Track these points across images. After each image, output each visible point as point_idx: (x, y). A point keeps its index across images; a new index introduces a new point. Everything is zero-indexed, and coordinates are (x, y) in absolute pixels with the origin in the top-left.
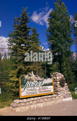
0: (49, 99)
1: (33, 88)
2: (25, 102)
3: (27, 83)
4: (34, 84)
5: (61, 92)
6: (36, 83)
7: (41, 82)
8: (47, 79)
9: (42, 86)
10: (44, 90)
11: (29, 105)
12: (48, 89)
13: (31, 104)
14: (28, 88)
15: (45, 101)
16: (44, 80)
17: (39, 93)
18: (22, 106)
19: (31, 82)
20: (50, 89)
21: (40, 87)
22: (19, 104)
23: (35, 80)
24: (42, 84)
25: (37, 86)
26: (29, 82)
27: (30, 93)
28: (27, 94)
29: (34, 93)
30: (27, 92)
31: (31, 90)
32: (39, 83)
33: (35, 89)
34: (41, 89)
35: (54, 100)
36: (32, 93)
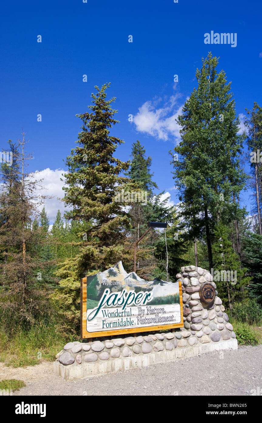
0: (168, 343)
1: (120, 310)
2: (96, 350)
3: (105, 293)
4: (126, 298)
5: (205, 322)
6: (132, 297)
7: (144, 294)
8: (162, 285)
9: (148, 304)
10: (153, 316)
11: (108, 359)
12: (165, 312)
13: (114, 357)
14: (106, 310)
15: (156, 348)
16: (155, 287)
17: (140, 325)
18: (89, 361)
19: (116, 293)
20: (171, 315)
21: (143, 308)
22: (79, 355)
23: (129, 286)
24: (149, 298)
25: (134, 305)
26: (109, 292)
27: (112, 323)
28: (105, 326)
29: (123, 324)
30: (103, 321)
31: (116, 315)
32: (141, 295)
33: (129, 312)
34: (146, 312)
35: (183, 346)
36: (118, 323)
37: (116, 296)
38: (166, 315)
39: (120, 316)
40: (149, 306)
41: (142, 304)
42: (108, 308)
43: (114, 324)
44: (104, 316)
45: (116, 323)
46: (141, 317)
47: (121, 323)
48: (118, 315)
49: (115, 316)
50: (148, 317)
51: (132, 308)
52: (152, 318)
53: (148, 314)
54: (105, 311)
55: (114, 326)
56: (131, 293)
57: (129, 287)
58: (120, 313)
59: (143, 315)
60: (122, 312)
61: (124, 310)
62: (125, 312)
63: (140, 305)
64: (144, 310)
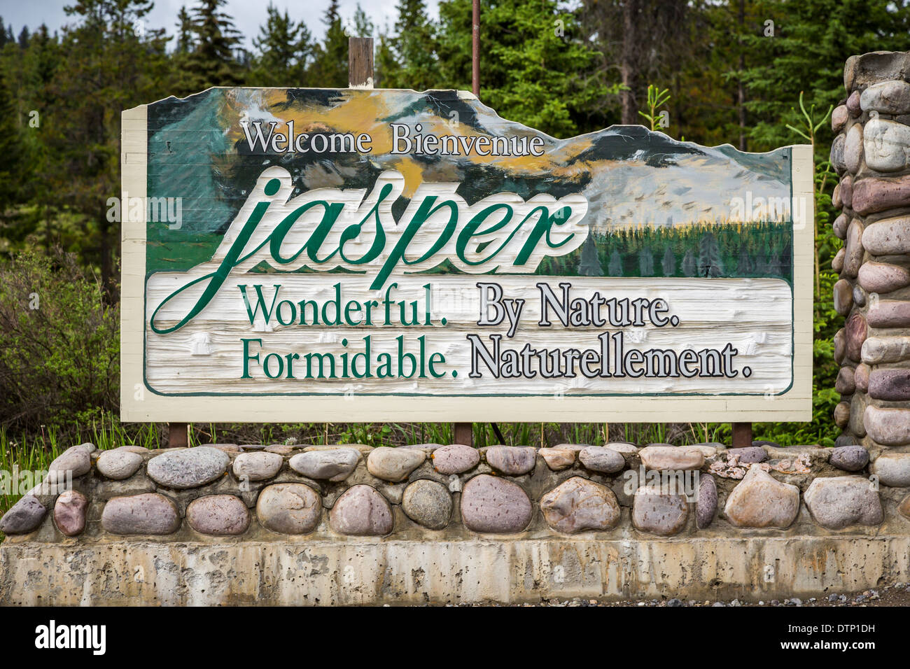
1: (359, 289)
3: (257, 196)
4: (394, 230)
6: (439, 221)
7: (524, 210)
9: (549, 268)
10: (588, 342)
12: (674, 324)
13: (280, 527)
14: (268, 283)
15: (560, 510)
16: (603, 171)
18: (126, 530)
20: (717, 342)
21: (511, 289)
23: (421, 159)
24: (558, 233)
25: (448, 269)
26: (287, 185)
27: (302, 355)
28: (257, 371)
29: (375, 363)
30: (246, 342)
31: (332, 317)
32: (502, 214)
33: (415, 305)
34: (533, 310)
35: (765, 520)
36: (339, 362)
37: (334, 211)
38: (680, 343)
39: (353, 326)
40: (554, 282)
41: (506, 262)
42: (278, 272)
43: (315, 362)
44: (252, 318)
45: (327, 362)
46: (497, 340)
47: (361, 362)
48: (343, 320)
49: (320, 318)
50: (545, 342)
51: (437, 283)
52: (573, 351)
53: (545, 325)
54: (258, 288)
55: (315, 373)
56: (430, 201)
57: (418, 169)
58: (353, 307)
59: (516, 328)
60: (368, 305)
61: (380, 294)
62: (388, 303)
63: (493, 273)
64: (520, 302)
